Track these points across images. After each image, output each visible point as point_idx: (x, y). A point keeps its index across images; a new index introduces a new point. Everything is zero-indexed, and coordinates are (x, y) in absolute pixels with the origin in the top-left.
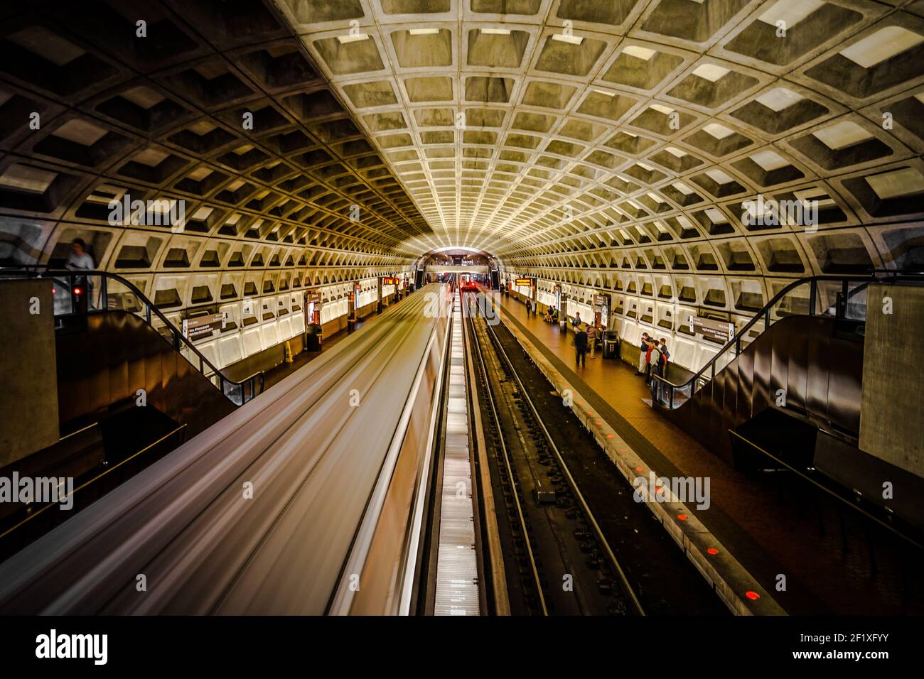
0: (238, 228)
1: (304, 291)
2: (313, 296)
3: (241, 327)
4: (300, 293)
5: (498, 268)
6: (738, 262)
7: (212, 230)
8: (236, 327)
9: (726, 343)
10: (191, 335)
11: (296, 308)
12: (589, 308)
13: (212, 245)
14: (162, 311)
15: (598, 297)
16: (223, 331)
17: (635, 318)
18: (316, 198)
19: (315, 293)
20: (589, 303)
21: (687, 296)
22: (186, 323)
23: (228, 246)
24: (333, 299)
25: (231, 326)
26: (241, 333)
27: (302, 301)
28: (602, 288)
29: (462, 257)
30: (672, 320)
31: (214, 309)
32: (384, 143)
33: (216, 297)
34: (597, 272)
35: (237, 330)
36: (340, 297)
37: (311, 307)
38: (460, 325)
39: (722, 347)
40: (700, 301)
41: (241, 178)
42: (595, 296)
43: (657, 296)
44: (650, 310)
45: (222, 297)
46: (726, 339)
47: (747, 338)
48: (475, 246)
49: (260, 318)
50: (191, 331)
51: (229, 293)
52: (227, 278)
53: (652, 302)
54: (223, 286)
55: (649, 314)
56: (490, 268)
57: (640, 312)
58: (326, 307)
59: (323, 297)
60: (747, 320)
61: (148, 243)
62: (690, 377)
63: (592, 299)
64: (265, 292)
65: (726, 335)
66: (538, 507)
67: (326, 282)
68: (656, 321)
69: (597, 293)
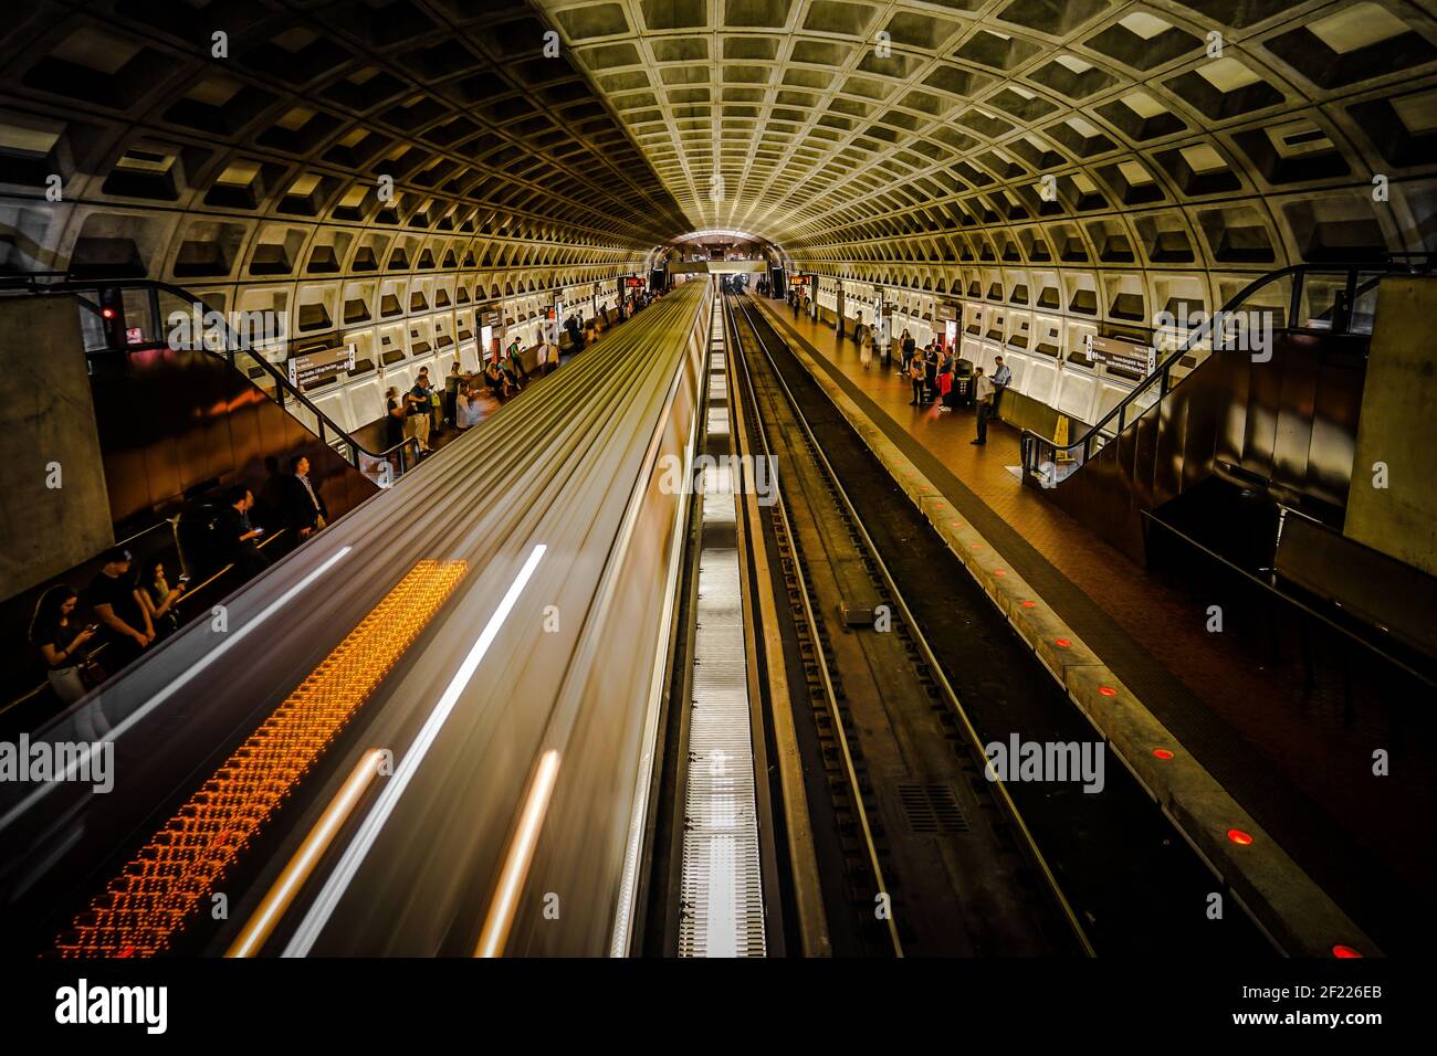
0: (363, 210)
1: (477, 307)
2: (491, 315)
3: (380, 366)
4: (468, 311)
5: (783, 264)
6: (1167, 247)
7: (322, 213)
8: (372, 367)
9: (1143, 379)
10: (302, 382)
11: (464, 336)
12: (927, 326)
13: (324, 238)
15: (942, 310)
16: (351, 374)
17: (1000, 340)
18: (486, 154)
19: (492, 311)
20: (927, 317)
21: (1083, 304)
22: (292, 363)
23: (349, 238)
24: (522, 318)
25: (365, 366)
26: (381, 377)
27: (474, 324)
28: (948, 293)
29: (724, 246)
30: (1059, 342)
31: (336, 341)
32: (593, 60)
33: (338, 322)
34: (940, 268)
35: (374, 372)
36: (533, 315)
37: (487, 332)
39: (1136, 385)
40: (1103, 313)
41: (365, 125)
42: (937, 306)
43: (1035, 304)
44: (1025, 327)
45: (347, 321)
46: (1143, 372)
47: (1178, 370)
48: (744, 228)
49: (408, 352)
50: (302, 376)
51: (357, 313)
52: (353, 290)
53: (1027, 315)
54: (347, 302)
55: (1022, 333)
56: (770, 265)
57: (1008, 331)
59: (505, 316)
60: (1177, 341)
61: (218, 236)
62: (1083, 433)
63: (933, 311)
64: (413, 310)
65: (1143, 366)
66: (847, 632)
67: (510, 292)
68: (1033, 344)
69: (941, 301)
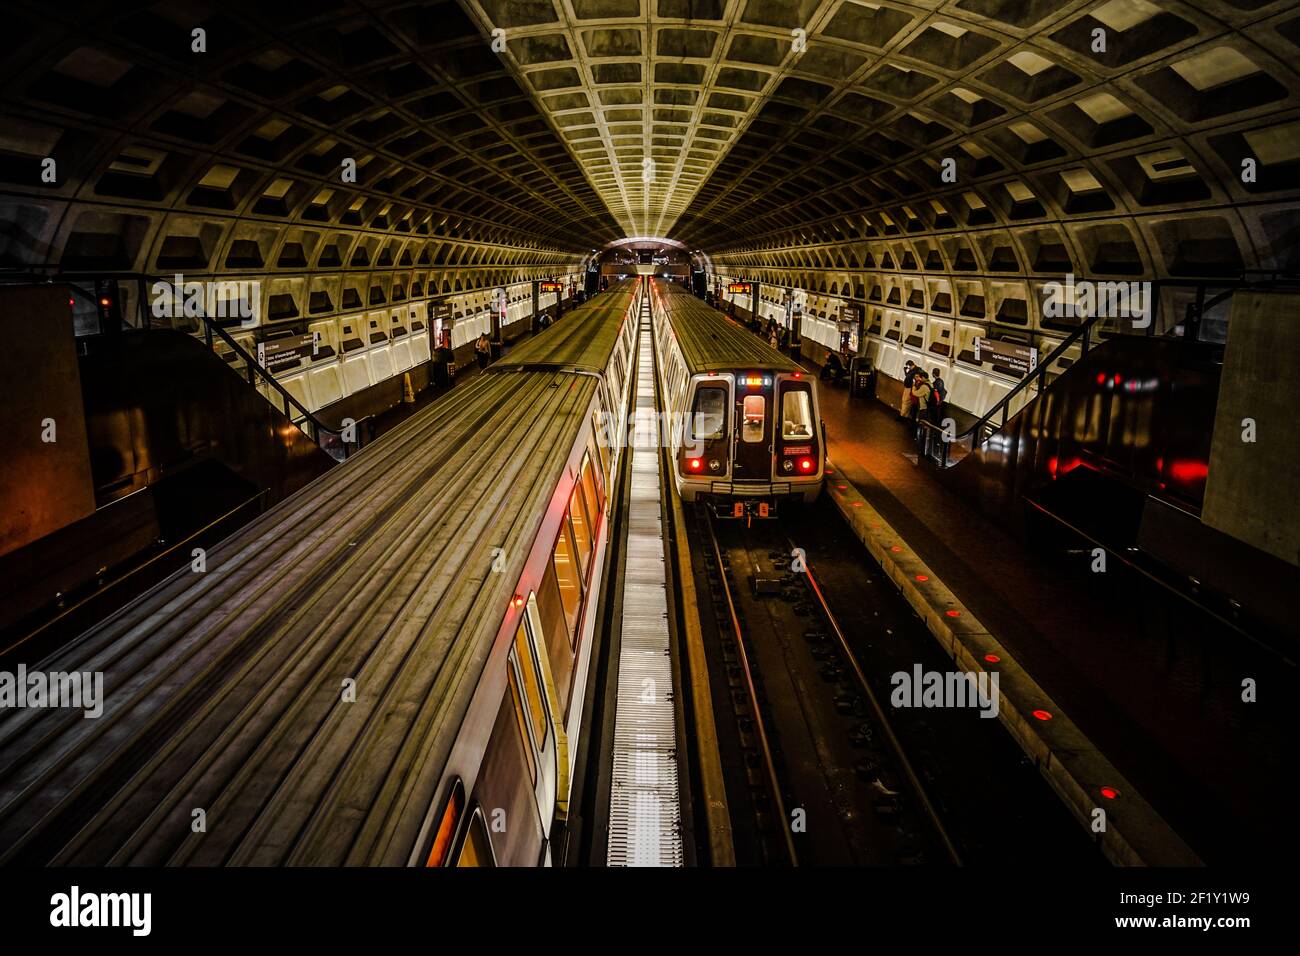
0: (330, 210)
1: (428, 301)
2: (442, 309)
3: (340, 352)
4: (421, 304)
5: (704, 268)
6: (1050, 259)
7: (292, 214)
8: (333, 353)
9: (1025, 375)
10: (269, 364)
11: (417, 326)
12: (833, 327)
13: (295, 235)
14: (227, 330)
15: (846, 310)
16: (314, 358)
17: (897, 340)
18: (441, 165)
19: (443, 305)
20: (833, 318)
21: (973, 308)
22: (261, 347)
23: (317, 236)
24: (469, 312)
25: (326, 352)
26: (341, 362)
27: (426, 316)
28: (852, 296)
29: (652, 251)
30: (949, 342)
31: (302, 328)
32: (539, 82)
33: (303, 311)
34: (845, 274)
35: (334, 357)
36: (478, 310)
37: (439, 323)
38: (650, 349)
39: (1019, 381)
40: (991, 317)
41: (332, 136)
42: (842, 308)
43: (930, 308)
44: (920, 328)
45: (312, 311)
46: (1025, 369)
47: (1054, 369)
48: (670, 235)
49: (366, 341)
50: (269, 358)
51: (321, 304)
52: (317, 283)
53: (921, 318)
54: (312, 294)
55: (918, 334)
56: (693, 269)
57: (905, 331)
58: (459, 324)
59: (454, 310)
60: (1056, 343)
61: (202, 233)
62: (971, 424)
63: (838, 313)
64: (372, 303)
65: (1025, 364)
66: (756, 600)
67: (459, 288)
68: (927, 344)
69: (845, 304)
